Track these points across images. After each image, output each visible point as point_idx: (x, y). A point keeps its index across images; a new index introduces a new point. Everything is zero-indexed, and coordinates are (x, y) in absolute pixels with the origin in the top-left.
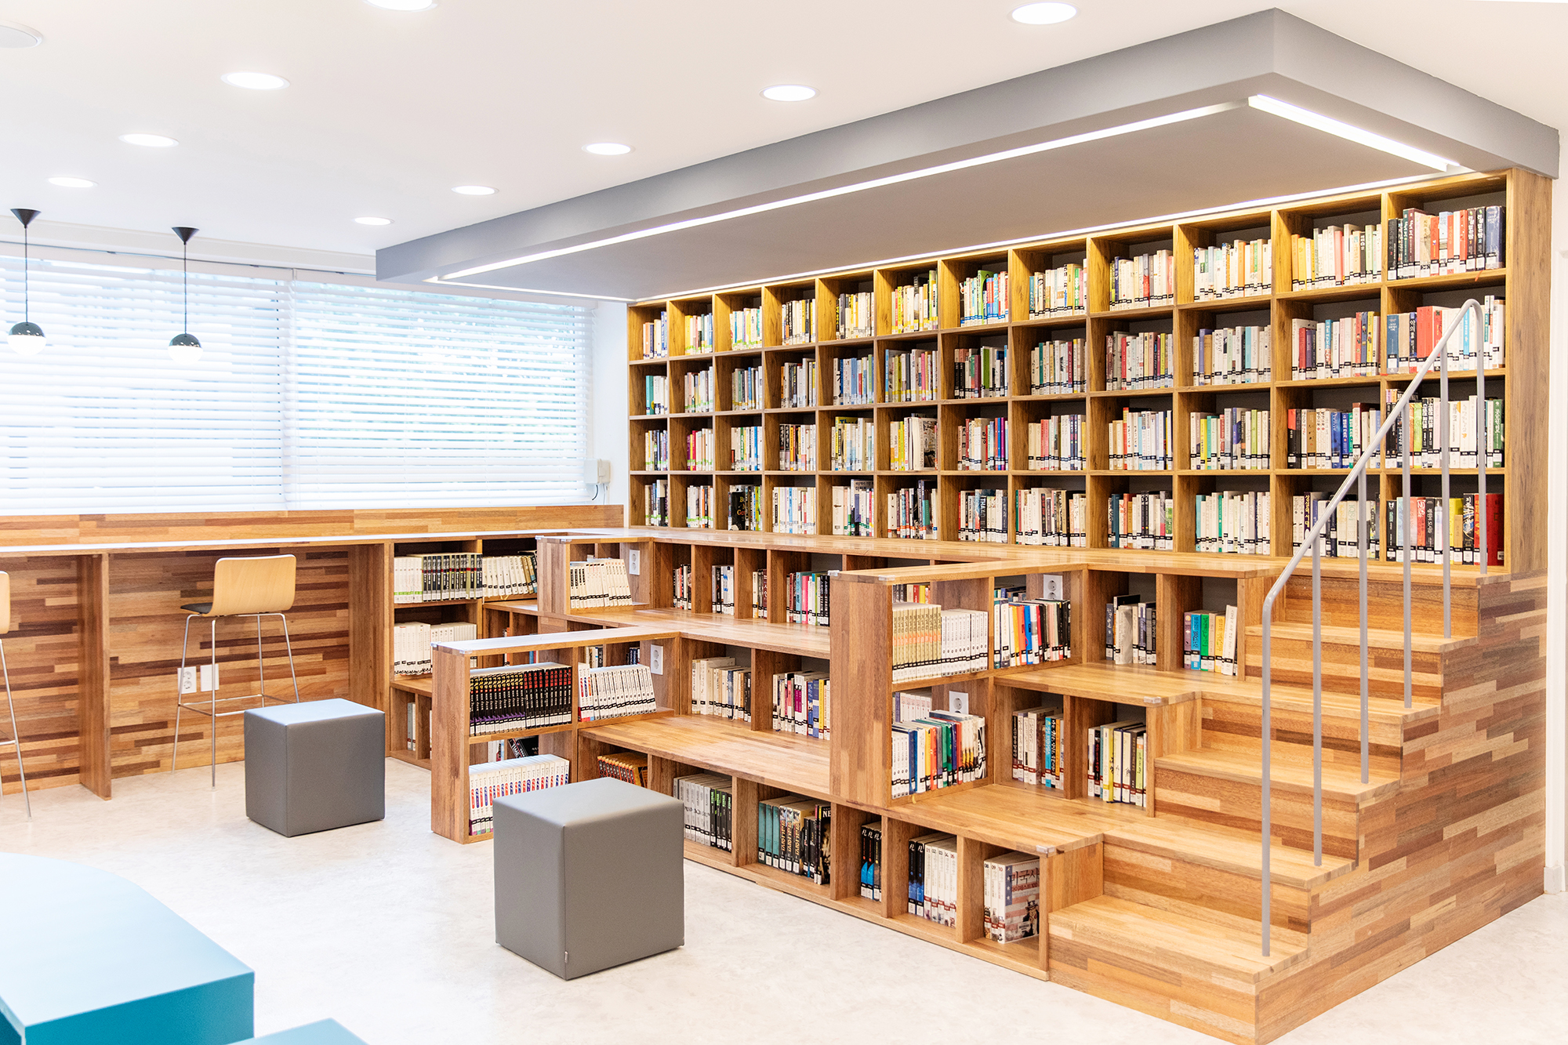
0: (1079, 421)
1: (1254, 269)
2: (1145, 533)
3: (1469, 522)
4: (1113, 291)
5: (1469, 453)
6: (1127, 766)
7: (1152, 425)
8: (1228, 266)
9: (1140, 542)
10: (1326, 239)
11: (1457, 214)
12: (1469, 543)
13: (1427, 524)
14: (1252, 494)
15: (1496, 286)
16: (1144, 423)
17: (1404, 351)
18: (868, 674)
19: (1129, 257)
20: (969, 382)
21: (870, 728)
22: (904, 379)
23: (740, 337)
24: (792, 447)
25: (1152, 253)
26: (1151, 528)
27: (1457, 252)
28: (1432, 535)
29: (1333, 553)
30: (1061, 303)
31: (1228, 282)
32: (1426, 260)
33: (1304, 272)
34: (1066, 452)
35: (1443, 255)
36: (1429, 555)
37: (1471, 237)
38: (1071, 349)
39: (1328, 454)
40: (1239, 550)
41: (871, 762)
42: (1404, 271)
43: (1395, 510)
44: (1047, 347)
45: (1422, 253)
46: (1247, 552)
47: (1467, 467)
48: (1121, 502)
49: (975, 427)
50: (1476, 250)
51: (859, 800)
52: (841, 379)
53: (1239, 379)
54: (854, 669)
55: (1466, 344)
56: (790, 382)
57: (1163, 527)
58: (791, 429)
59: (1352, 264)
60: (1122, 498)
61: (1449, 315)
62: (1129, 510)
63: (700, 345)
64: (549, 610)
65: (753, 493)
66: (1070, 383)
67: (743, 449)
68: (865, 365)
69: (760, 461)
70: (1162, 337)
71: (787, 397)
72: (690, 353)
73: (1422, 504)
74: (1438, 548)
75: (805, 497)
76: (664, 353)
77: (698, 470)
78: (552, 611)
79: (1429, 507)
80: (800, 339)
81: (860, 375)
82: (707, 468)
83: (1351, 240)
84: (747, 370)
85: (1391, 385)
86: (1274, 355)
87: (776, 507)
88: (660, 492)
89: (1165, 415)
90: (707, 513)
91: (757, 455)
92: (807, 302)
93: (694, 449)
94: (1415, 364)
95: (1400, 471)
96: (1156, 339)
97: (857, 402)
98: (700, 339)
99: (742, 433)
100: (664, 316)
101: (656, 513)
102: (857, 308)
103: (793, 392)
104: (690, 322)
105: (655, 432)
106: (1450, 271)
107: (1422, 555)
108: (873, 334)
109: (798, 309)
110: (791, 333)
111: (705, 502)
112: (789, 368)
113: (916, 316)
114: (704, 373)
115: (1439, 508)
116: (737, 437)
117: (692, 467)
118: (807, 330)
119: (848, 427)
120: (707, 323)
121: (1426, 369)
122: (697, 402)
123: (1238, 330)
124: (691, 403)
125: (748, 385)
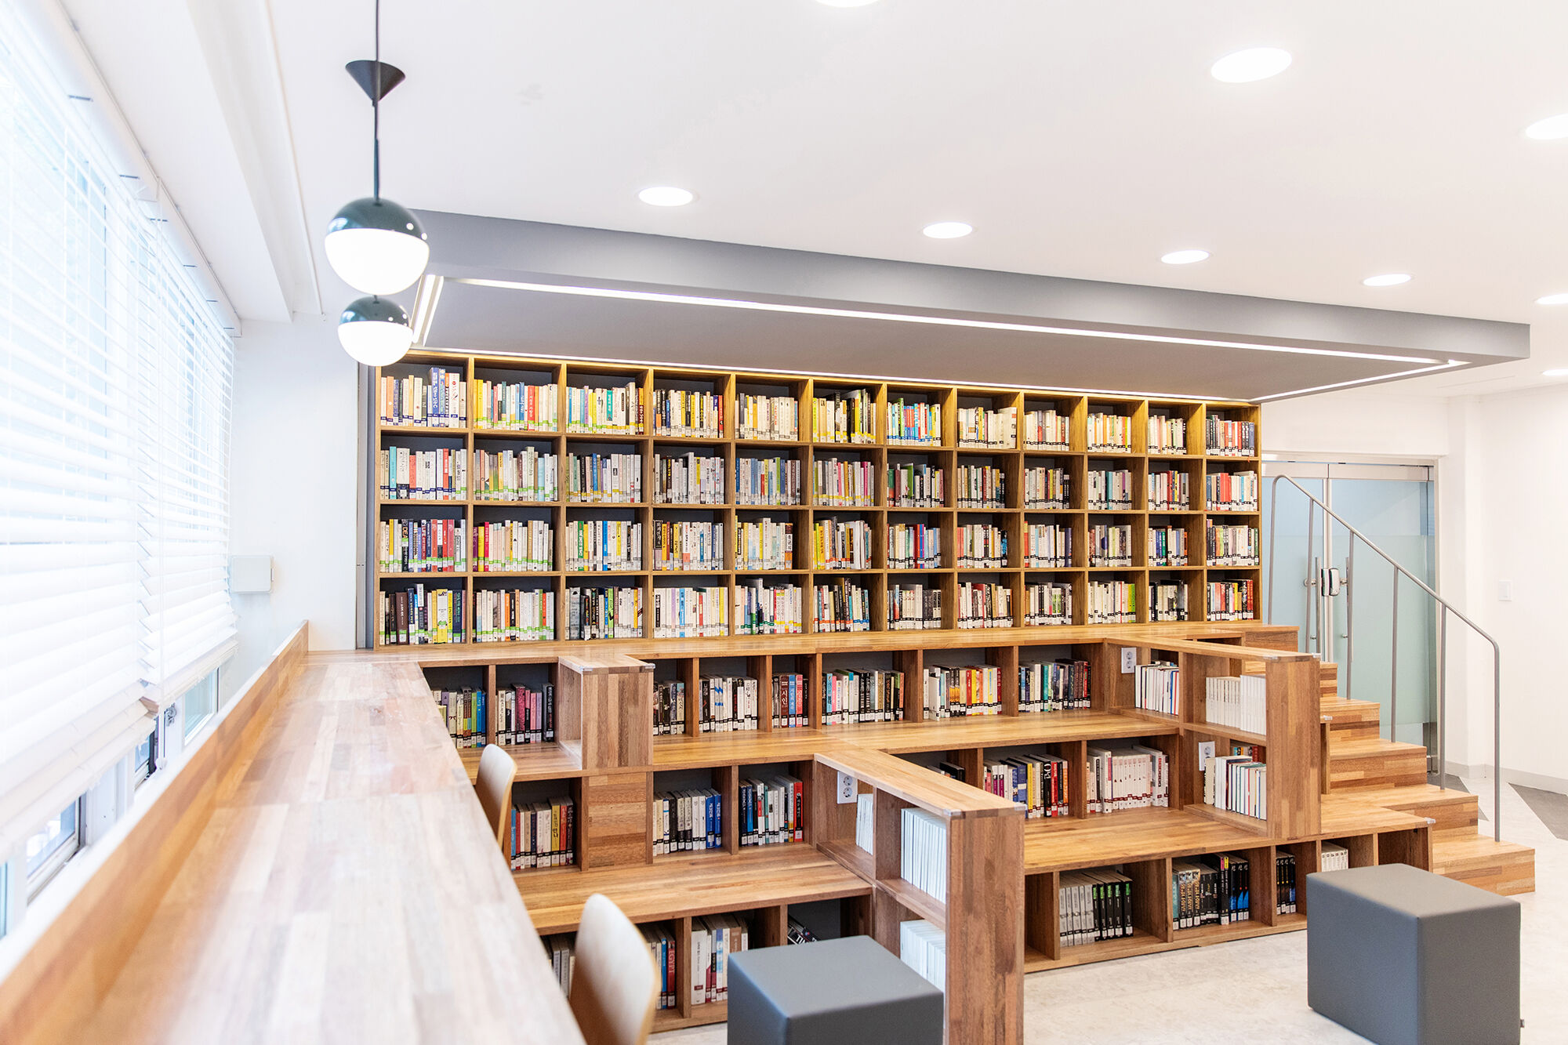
0: (990, 530)
1: (1112, 434)
2: (1041, 613)
3: (1245, 596)
4: (1020, 434)
5: (1244, 557)
7: (1046, 535)
9: (1038, 620)
11: (1235, 423)
12: (1244, 608)
13: (1225, 598)
14: (1112, 582)
15: (1254, 465)
16: (1040, 533)
17: (1214, 498)
18: (1304, 730)
20: (887, 493)
21: (1307, 776)
22: (820, 483)
23: (576, 416)
24: (666, 545)
26: (1047, 609)
27: (1236, 445)
28: (1228, 604)
30: (973, 436)
31: (1096, 440)
32: (1222, 447)
34: (979, 552)
35: (1231, 445)
37: (1244, 437)
38: (984, 473)
39: (1155, 557)
40: (1104, 621)
41: (1308, 801)
42: (1215, 451)
44: (962, 471)
45: (1221, 442)
46: (1110, 622)
47: (1243, 565)
49: (898, 533)
50: (1244, 445)
51: (1298, 835)
52: (738, 478)
53: (1104, 506)
54: (1292, 731)
55: (1243, 496)
56: (661, 475)
57: (1051, 608)
58: (664, 527)
59: (1166, 442)
61: (1234, 480)
62: (1027, 598)
63: (500, 418)
64: (613, 764)
65: (601, 597)
66: (984, 500)
67: (581, 545)
68: (770, 466)
69: (613, 559)
70: (1051, 471)
71: (658, 491)
72: (484, 426)
73: (1223, 587)
74: (1231, 611)
75: (701, 597)
76: (435, 421)
77: (495, 569)
78: (620, 765)
79: (1227, 588)
80: (678, 431)
81: (762, 476)
82: (516, 569)
83: (1166, 425)
84: (591, 456)
85: (1209, 517)
86: (1124, 491)
87: (658, 610)
88: (419, 601)
89: (1055, 528)
90: (513, 623)
91: (605, 554)
92: (687, 394)
93: (486, 545)
94: (1219, 505)
95: (1214, 568)
96: (1046, 472)
97: (760, 503)
98: (500, 409)
99: (580, 528)
100: (438, 374)
101: (413, 628)
102: (755, 409)
103: (666, 486)
104: (484, 387)
105: (404, 521)
106: (1233, 455)
107: (1224, 616)
108: (777, 439)
109: (676, 398)
110: (666, 423)
111: (512, 610)
112: (661, 459)
113: (837, 428)
114: (511, 452)
115: (1231, 589)
116: (570, 532)
117: (481, 568)
118: (688, 424)
119: (749, 526)
120: (511, 393)
121: (1224, 509)
122: (496, 486)
123: (1103, 472)
124: (483, 489)
125: (592, 473)
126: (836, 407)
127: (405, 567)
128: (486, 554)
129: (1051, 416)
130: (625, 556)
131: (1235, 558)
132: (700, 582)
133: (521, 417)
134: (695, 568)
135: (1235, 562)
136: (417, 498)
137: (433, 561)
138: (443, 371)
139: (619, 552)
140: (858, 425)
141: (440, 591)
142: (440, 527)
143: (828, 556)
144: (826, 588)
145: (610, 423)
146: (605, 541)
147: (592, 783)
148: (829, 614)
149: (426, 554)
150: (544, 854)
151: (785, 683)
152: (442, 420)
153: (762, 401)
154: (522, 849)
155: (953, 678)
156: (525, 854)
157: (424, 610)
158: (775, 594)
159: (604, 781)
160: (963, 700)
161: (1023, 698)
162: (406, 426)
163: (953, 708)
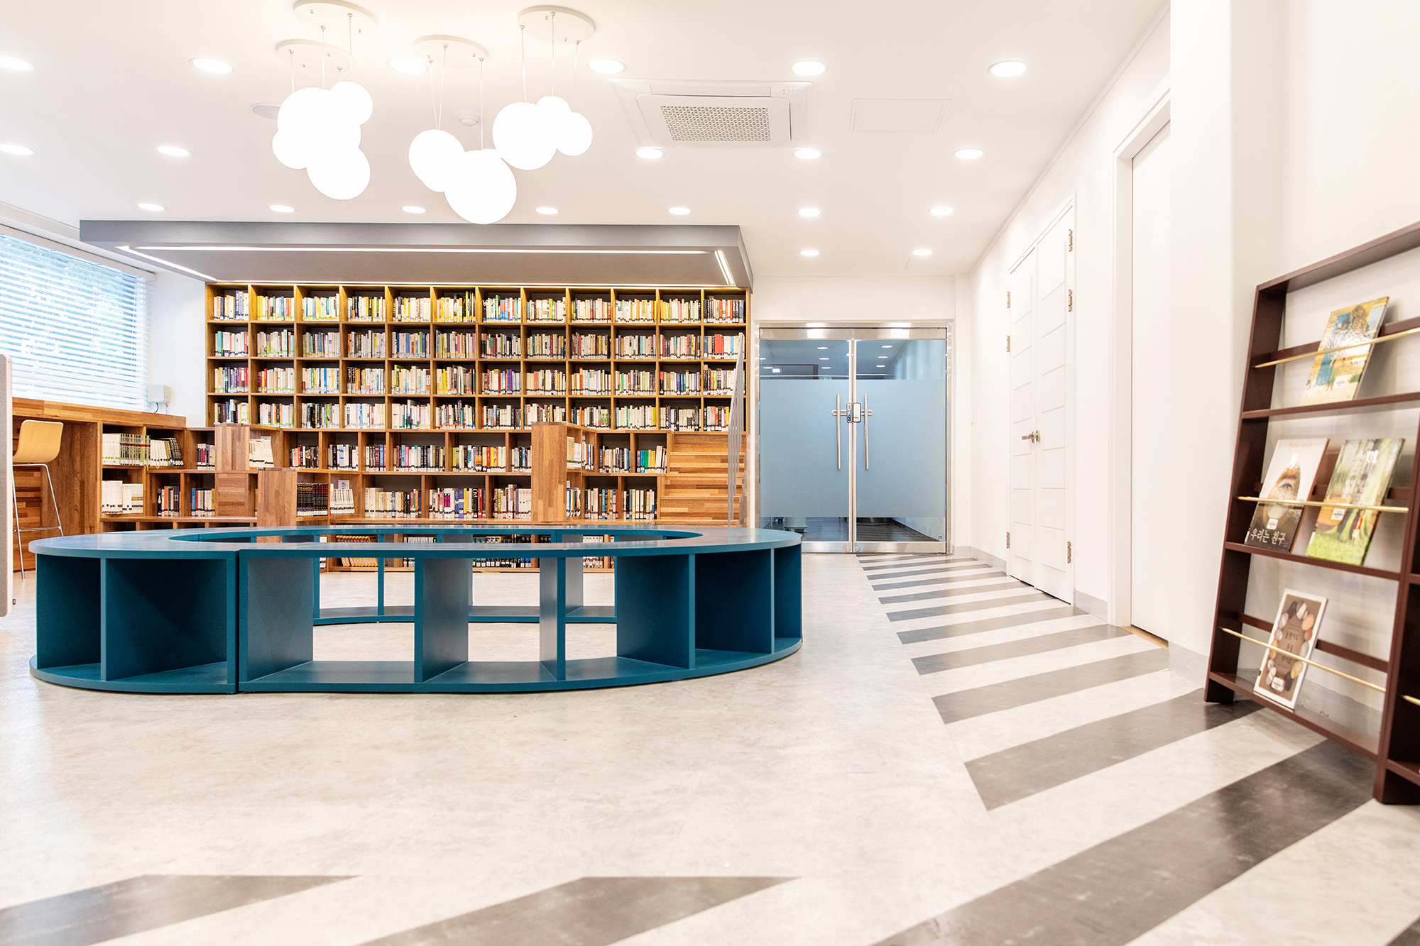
0: (556, 373)
1: (644, 312)
2: (591, 425)
3: (735, 415)
4: (575, 314)
5: (734, 390)
6: (642, 503)
7: (595, 376)
8: (631, 310)
10: (674, 304)
11: (729, 301)
13: (718, 417)
14: (643, 406)
15: (743, 329)
16: (591, 375)
17: (710, 351)
19: (583, 300)
20: (489, 351)
21: (556, 488)
22: (446, 346)
23: (310, 313)
24: (357, 380)
25: (595, 299)
26: (594, 422)
27: (729, 315)
28: (721, 421)
29: (678, 430)
30: (545, 316)
31: (631, 316)
32: (718, 317)
33: (665, 316)
34: (548, 387)
35: (724, 316)
36: (719, 428)
37: (733, 310)
38: (552, 339)
39: (676, 389)
40: (636, 431)
42: (709, 320)
43: (706, 411)
44: (537, 337)
45: (716, 314)
48: (578, 411)
49: (494, 374)
50: (735, 315)
52: (398, 344)
53: (637, 358)
55: (733, 350)
56: (355, 343)
57: (600, 422)
58: (357, 371)
59: (685, 315)
60: (579, 409)
61: (727, 339)
62: (582, 415)
63: (272, 315)
64: (229, 468)
65: (323, 408)
66: (552, 354)
67: (313, 381)
68: (416, 337)
69: (329, 389)
70: (599, 337)
71: (353, 351)
72: (263, 319)
73: (717, 409)
74: (723, 425)
75: (372, 409)
76: (238, 317)
77: (270, 393)
78: (232, 469)
79: (720, 410)
80: (364, 319)
81: (413, 343)
82: (280, 392)
83: (685, 305)
84: (318, 334)
85: (705, 363)
86: (652, 348)
87: (348, 415)
88: (232, 408)
89: (602, 372)
90: (278, 421)
91: (326, 385)
92: (370, 299)
93: (266, 380)
94: (714, 356)
95: (709, 397)
96: (596, 338)
97: (410, 357)
98: (272, 311)
99: (312, 372)
100: (239, 294)
101: (229, 421)
102: (409, 305)
103: (358, 349)
104: (263, 300)
105: (226, 368)
106: (726, 322)
107: (717, 428)
108: (422, 321)
109: (363, 301)
110: (357, 315)
111: (278, 414)
112: (355, 335)
113: (455, 315)
114: (276, 333)
115: (723, 410)
116: (307, 374)
117: (263, 392)
118: (370, 314)
119: (404, 370)
120: (278, 302)
121: (717, 358)
122: (270, 350)
123: (637, 337)
124: (263, 351)
125: (318, 343)
126: (455, 301)
127: (227, 391)
128: (266, 386)
129: (599, 302)
130: (336, 387)
131: (725, 391)
132: (372, 400)
133: (283, 314)
134: (375, 393)
135: (726, 393)
136: (233, 356)
137: (240, 389)
138: (241, 292)
139: (333, 385)
140: (468, 313)
141: (243, 404)
142: (243, 372)
143: (449, 387)
144: (450, 406)
145: (328, 316)
146: (325, 379)
147: (220, 476)
148: (451, 421)
149: (237, 385)
150: (208, 510)
151: (377, 449)
152: (241, 317)
153: (413, 300)
154: (199, 507)
155: (480, 452)
156: (200, 510)
157: (235, 413)
158: (420, 409)
159: (225, 476)
160: (485, 464)
161: (524, 465)
162: (226, 321)
163: (477, 468)
